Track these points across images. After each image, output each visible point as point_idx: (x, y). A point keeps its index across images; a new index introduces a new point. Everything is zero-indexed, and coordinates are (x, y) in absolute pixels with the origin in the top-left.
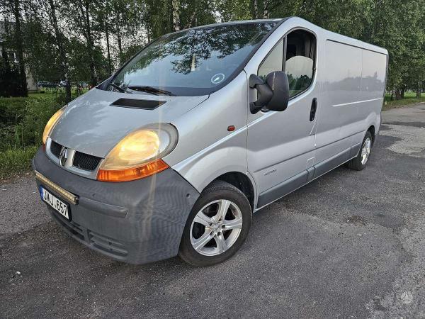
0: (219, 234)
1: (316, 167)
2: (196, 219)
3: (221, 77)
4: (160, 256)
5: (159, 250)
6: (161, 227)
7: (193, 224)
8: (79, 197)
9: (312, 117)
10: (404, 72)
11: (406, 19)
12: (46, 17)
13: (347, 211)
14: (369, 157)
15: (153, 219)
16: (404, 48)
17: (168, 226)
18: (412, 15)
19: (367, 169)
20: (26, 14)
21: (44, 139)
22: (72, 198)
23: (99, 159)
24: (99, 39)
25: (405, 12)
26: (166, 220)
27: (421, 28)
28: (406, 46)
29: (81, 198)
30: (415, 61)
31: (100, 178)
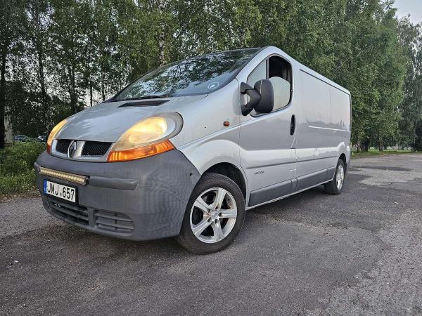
0: (216, 221)
1: (298, 179)
2: (196, 204)
3: (216, 84)
4: (164, 232)
5: (163, 226)
6: (166, 200)
7: (193, 208)
8: (89, 177)
9: (292, 131)
10: (366, 126)
11: (362, 79)
12: (33, 73)
13: (329, 220)
14: (343, 183)
15: (160, 192)
16: (363, 104)
17: (173, 201)
18: (367, 77)
19: (342, 193)
20: (13, 70)
21: (49, 142)
22: (81, 180)
23: (110, 144)
24: (83, 95)
25: (361, 74)
26: (171, 195)
27: (376, 88)
28: (365, 103)
29: (91, 177)
30: (374, 116)
31: (111, 160)
